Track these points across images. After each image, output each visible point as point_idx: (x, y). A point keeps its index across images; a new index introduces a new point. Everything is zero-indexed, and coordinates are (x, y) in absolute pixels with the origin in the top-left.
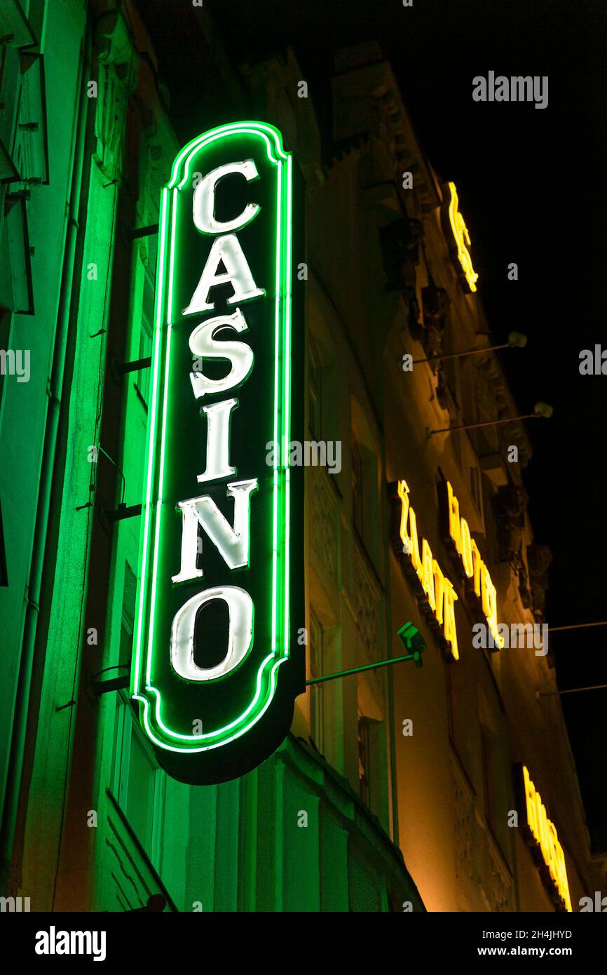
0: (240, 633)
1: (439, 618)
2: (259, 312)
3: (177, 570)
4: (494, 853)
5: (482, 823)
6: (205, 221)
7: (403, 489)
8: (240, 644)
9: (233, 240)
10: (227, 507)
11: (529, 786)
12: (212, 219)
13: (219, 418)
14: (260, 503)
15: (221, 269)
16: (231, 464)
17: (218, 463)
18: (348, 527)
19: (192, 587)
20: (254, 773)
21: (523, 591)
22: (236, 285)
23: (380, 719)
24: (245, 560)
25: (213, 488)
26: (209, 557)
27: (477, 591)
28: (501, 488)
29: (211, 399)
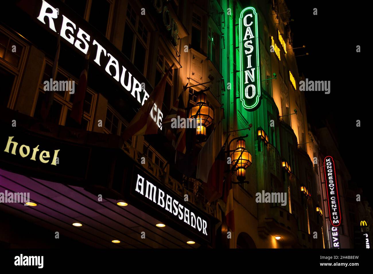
0: (254, 92)
1: (278, 56)
2: (254, 40)
3: (245, 82)
4: (285, 86)
5: (283, 82)
6: (245, 25)
7: (272, 38)
8: (254, 94)
9: (249, 27)
10: (251, 72)
11: (290, 73)
12: (246, 24)
13: (249, 57)
14: (255, 71)
15: (248, 33)
16: (251, 65)
17: (249, 66)
18: (264, 48)
19: (247, 85)
20: (255, 111)
21: (289, 42)
22: (250, 36)
23: (270, 75)
24: (254, 81)
25: (248, 69)
26: (249, 80)
27: (283, 46)
28: (286, 25)
29: (248, 55)
